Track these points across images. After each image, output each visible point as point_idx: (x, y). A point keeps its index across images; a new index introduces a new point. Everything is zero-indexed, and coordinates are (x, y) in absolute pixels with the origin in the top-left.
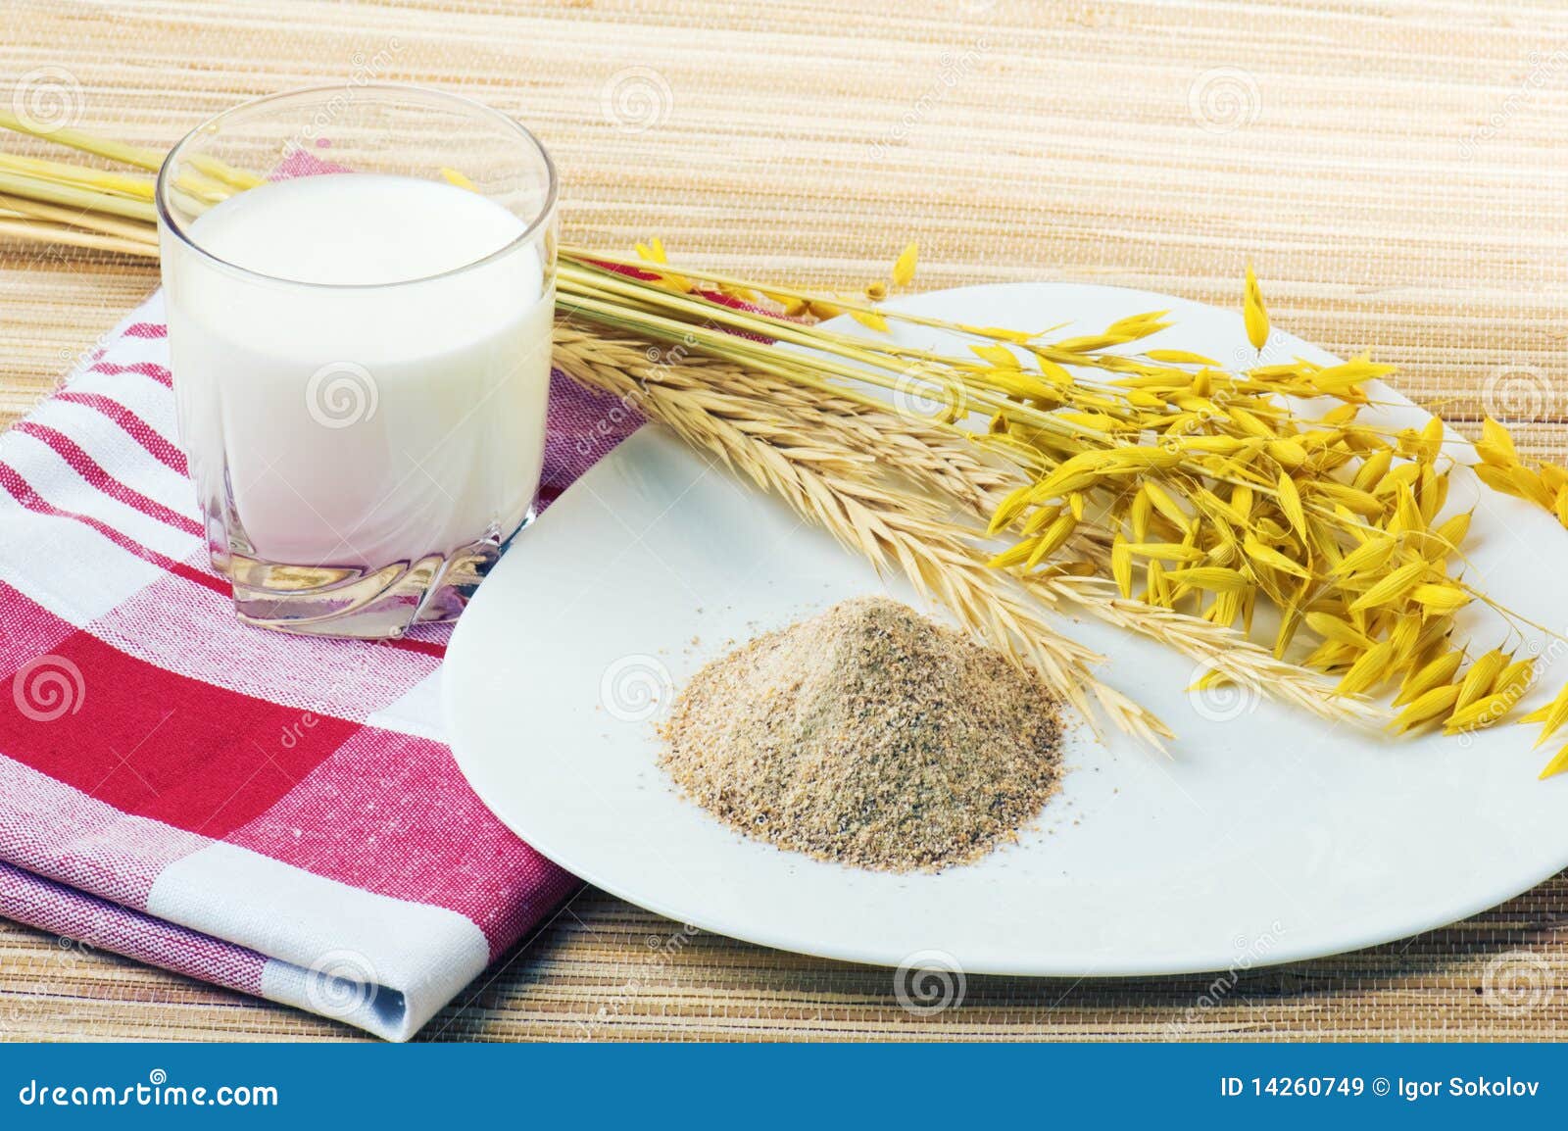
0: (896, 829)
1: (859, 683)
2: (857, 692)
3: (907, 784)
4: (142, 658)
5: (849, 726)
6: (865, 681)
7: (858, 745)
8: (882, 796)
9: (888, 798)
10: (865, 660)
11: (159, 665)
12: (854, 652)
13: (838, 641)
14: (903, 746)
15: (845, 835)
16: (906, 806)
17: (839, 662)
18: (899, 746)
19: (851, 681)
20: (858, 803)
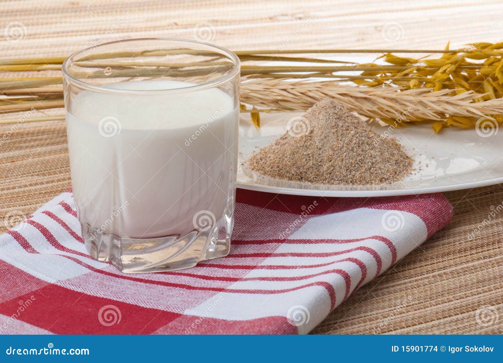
0: (368, 171)
1: (337, 125)
2: (337, 128)
3: (367, 156)
4: (81, 291)
5: (338, 139)
6: (338, 124)
7: (345, 145)
8: (359, 161)
9: (362, 161)
10: (336, 117)
11: (89, 293)
12: (331, 114)
13: (323, 112)
14: (361, 143)
15: (351, 176)
16: (370, 163)
17: (327, 119)
18: (359, 143)
19: (333, 124)
20: (352, 164)
